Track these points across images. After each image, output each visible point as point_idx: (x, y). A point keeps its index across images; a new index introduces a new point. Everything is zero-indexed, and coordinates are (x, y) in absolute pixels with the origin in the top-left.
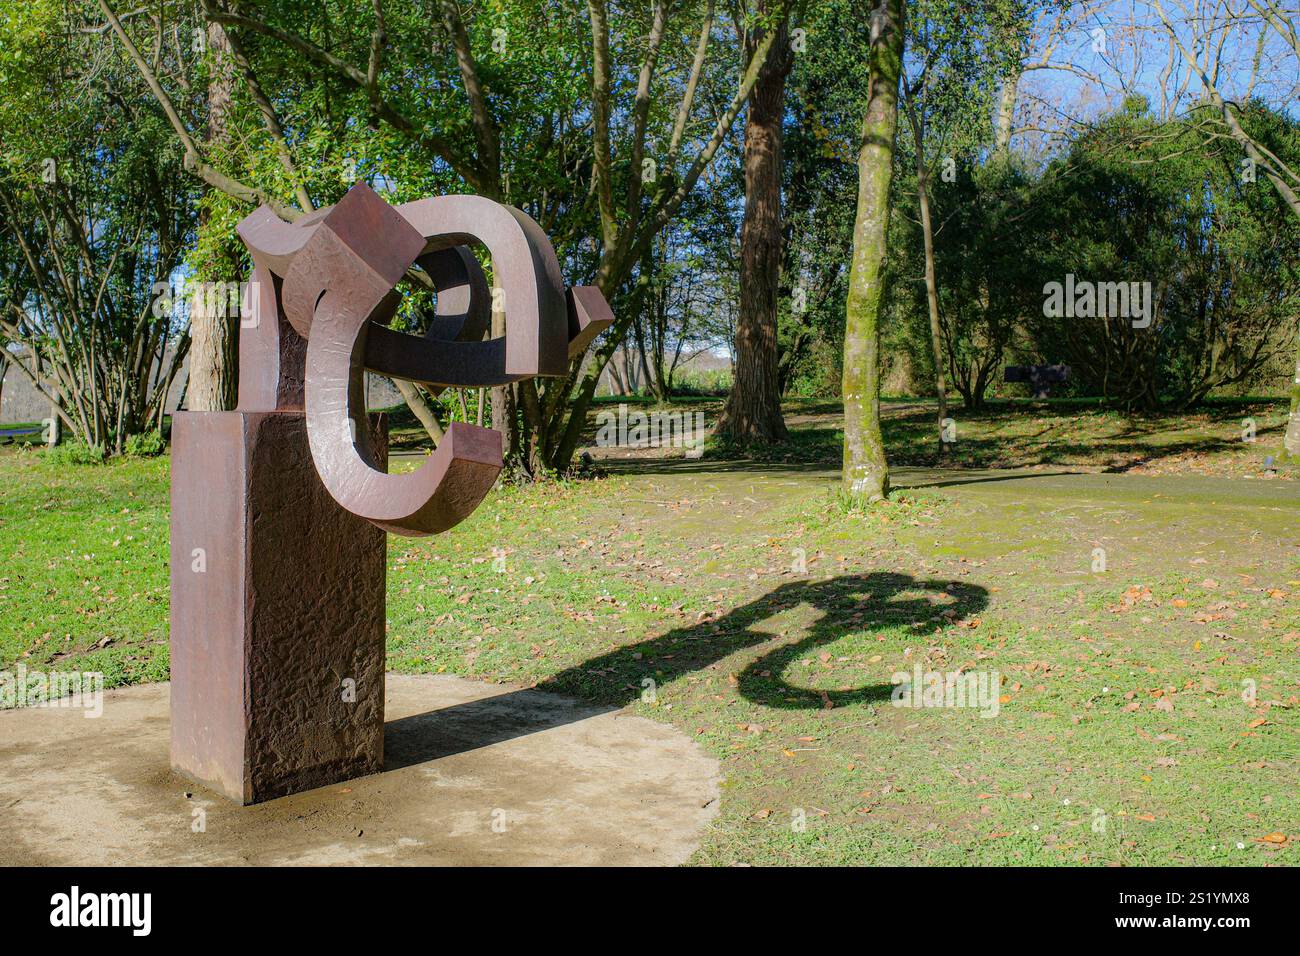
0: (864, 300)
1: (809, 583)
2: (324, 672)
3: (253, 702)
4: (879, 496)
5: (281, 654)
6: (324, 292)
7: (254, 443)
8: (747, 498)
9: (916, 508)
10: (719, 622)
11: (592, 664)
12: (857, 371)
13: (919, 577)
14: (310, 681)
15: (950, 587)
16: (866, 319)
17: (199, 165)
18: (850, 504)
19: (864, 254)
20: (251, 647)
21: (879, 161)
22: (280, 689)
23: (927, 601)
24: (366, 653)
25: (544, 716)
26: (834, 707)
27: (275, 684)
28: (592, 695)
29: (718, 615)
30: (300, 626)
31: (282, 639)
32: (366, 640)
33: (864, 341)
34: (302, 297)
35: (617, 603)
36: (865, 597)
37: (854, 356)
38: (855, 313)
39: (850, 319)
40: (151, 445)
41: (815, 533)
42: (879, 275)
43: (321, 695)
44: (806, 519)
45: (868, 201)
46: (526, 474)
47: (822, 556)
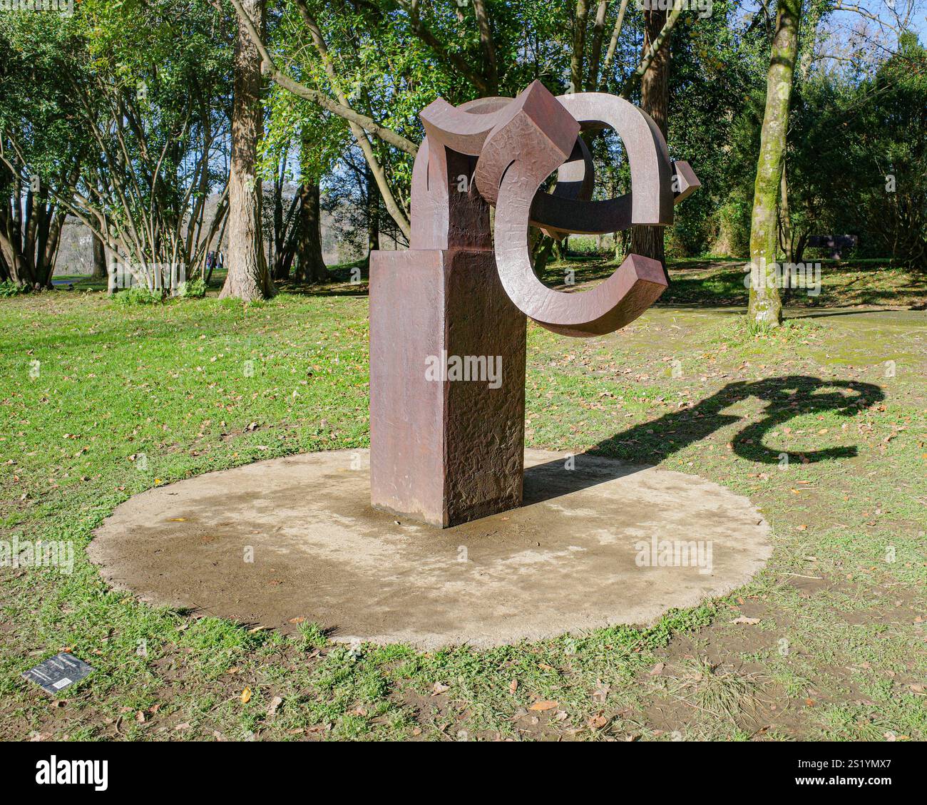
0: (769, 181)
1: (747, 383)
2: (490, 436)
3: (449, 457)
4: (776, 324)
5: (465, 424)
6: (514, 161)
7: (449, 272)
8: (673, 326)
9: (803, 332)
10: (696, 408)
12: (762, 233)
14: (482, 442)
15: (851, 385)
16: (770, 195)
17: (273, 71)
18: (758, 329)
19: (769, 146)
20: (447, 418)
21: (783, 77)
22: (464, 448)
23: (840, 394)
24: (513, 424)
25: (605, 471)
26: (810, 462)
27: (461, 444)
28: (630, 457)
29: (691, 405)
30: (476, 404)
31: (465, 413)
32: (514, 415)
33: (768, 211)
34: (494, 166)
35: (615, 397)
36: (793, 392)
37: (760, 222)
38: (762, 190)
39: (757, 194)
40: (197, 289)
41: (735, 349)
42: (781, 162)
43: (487, 453)
44: (726, 340)
45: (774, 107)
47: (748, 364)
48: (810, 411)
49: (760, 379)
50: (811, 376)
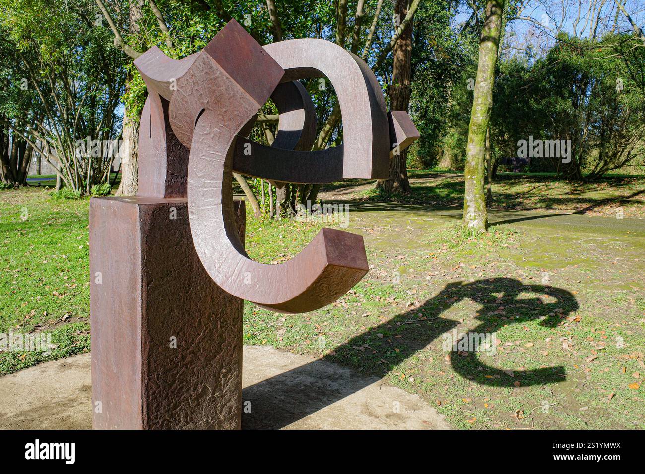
0: (480, 125)
1: (464, 283)
2: (200, 388)
3: (149, 418)
4: (484, 230)
5: (169, 381)
6: (203, 110)
7: (147, 227)
8: (408, 227)
9: (504, 236)
10: (420, 310)
11: (355, 341)
12: (473, 163)
13: (526, 282)
14: (191, 396)
15: (546, 290)
16: (480, 136)
17: (122, 45)
18: (470, 234)
19: (480, 100)
20: (146, 379)
21: (491, 50)
22: (169, 405)
23: (539, 300)
24: (229, 371)
25: (335, 386)
26: (521, 386)
27: (165, 402)
28: (359, 366)
29: (418, 305)
30: (183, 358)
31: (170, 369)
32: (230, 362)
33: (478, 147)
34: (185, 115)
35: (357, 295)
36: (500, 295)
37: (472, 155)
38: (474, 132)
39: (470, 135)
40: (104, 190)
41: (452, 250)
42: (488, 112)
43: (198, 404)
44: (446, 242)
45: (484, 72)
46: (293, 212)
47: (462, 265)
48: (517, 320)
49: (472, 280)
50: (512, 278)
